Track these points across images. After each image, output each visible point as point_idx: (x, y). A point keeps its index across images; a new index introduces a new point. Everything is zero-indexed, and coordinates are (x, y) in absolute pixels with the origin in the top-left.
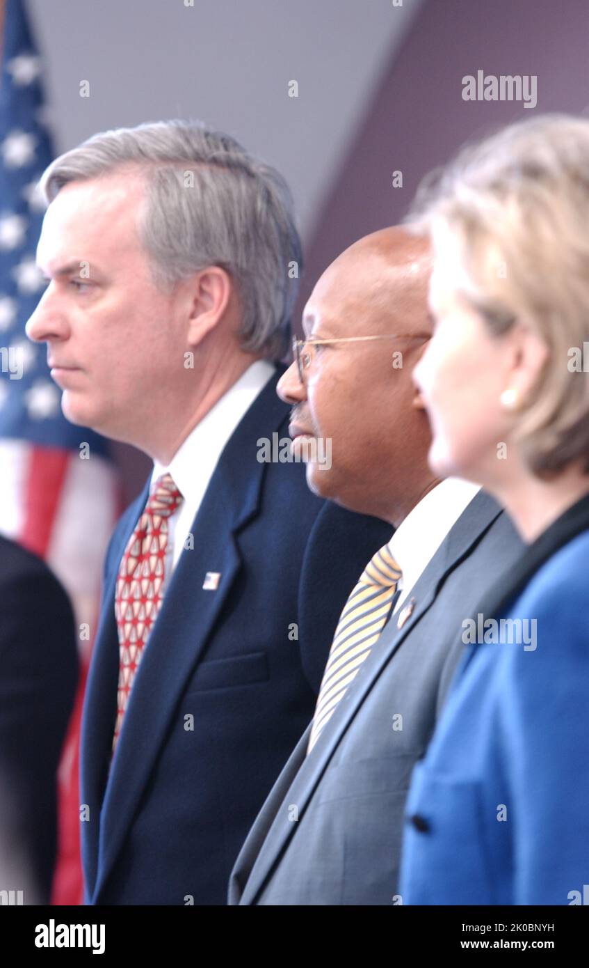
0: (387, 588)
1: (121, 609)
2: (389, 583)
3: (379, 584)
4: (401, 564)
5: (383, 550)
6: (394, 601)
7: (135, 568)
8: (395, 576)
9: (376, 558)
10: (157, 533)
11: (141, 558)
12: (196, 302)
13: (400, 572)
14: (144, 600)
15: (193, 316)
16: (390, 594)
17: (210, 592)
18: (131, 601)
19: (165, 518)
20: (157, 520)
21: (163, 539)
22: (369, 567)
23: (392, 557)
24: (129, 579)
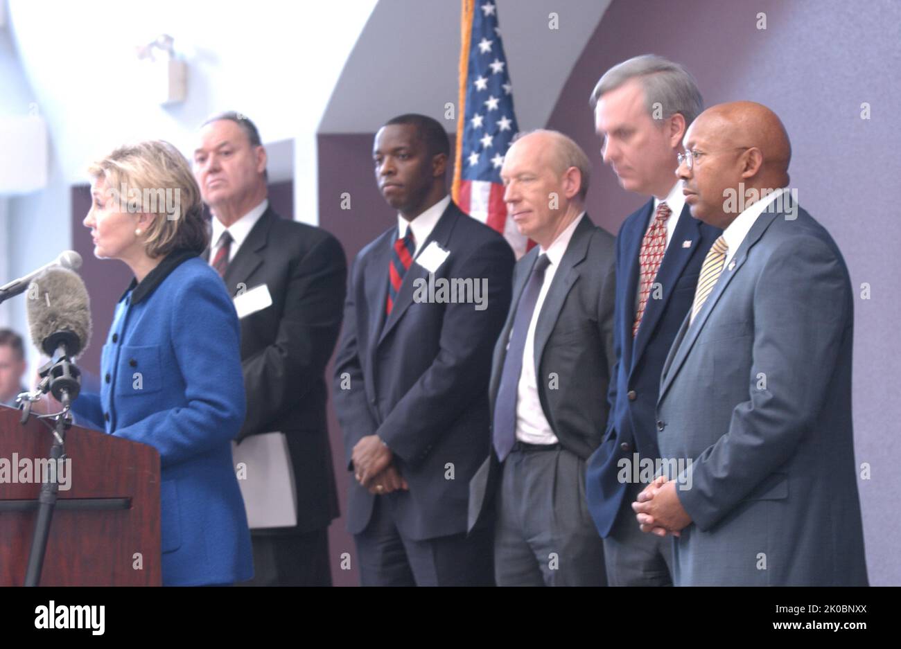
0: (722, 254)
1: (643, 259)
2: (722, 252)
3: (718, 252)
4: (728, 243)
5: (720, 238)
6: (725, 258)
7: (650, 242)
8: (725, 249)
9: (717, 241)
10: (661, 227)
11: (653, 238)
12: (672, 130)
13: (727, 247)
14: (655, 255)
15: (672, 136)
16: (723, 256)
17: (687, 249)
18: (649, 255)
19: (664, 221)
20: (661, 221)
21: (664, 230)
22: (714, 245)
23: (724, 241)
24: (648, 246)
